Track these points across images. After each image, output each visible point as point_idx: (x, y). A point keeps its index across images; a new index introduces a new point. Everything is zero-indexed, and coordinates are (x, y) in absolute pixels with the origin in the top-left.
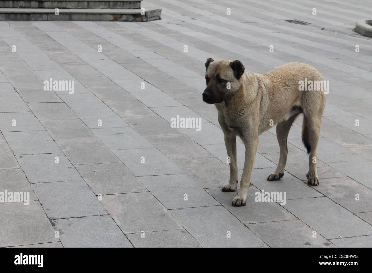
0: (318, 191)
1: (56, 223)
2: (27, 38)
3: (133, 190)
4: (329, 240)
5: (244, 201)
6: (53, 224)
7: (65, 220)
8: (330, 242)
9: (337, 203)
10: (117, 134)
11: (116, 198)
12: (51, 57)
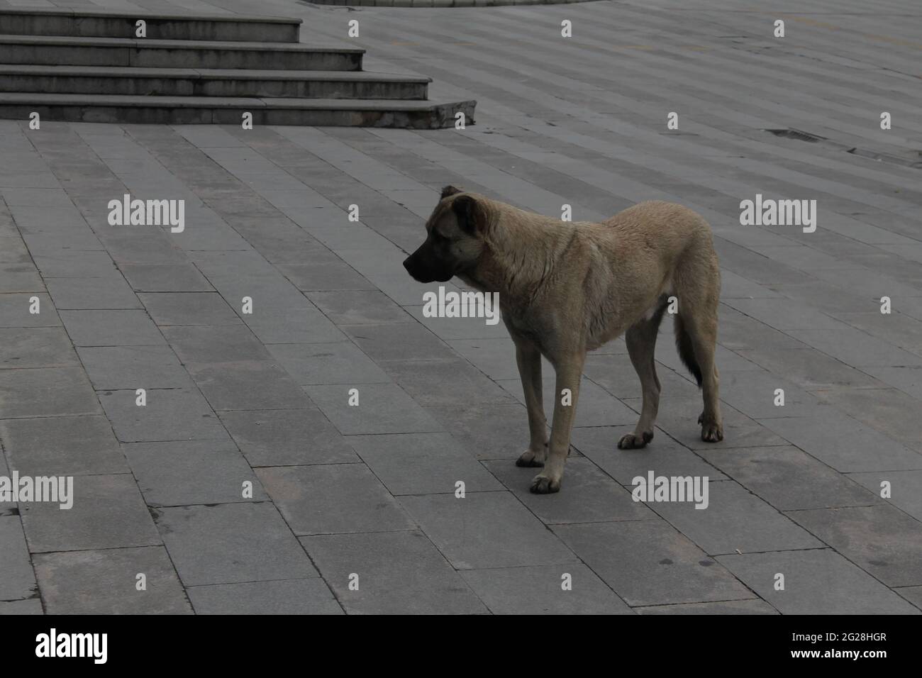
0: (718, 470)
1: (160, 514)
2: (159, 161)
3: (330, 460)
4: (713, 557)
5: (555, 484)
6: (155, 516)
7: (180, 509)
8: (712, 561)
9: (751, 493)
10: (320, 355)
11: (292, 473)
12: (206, 201)
